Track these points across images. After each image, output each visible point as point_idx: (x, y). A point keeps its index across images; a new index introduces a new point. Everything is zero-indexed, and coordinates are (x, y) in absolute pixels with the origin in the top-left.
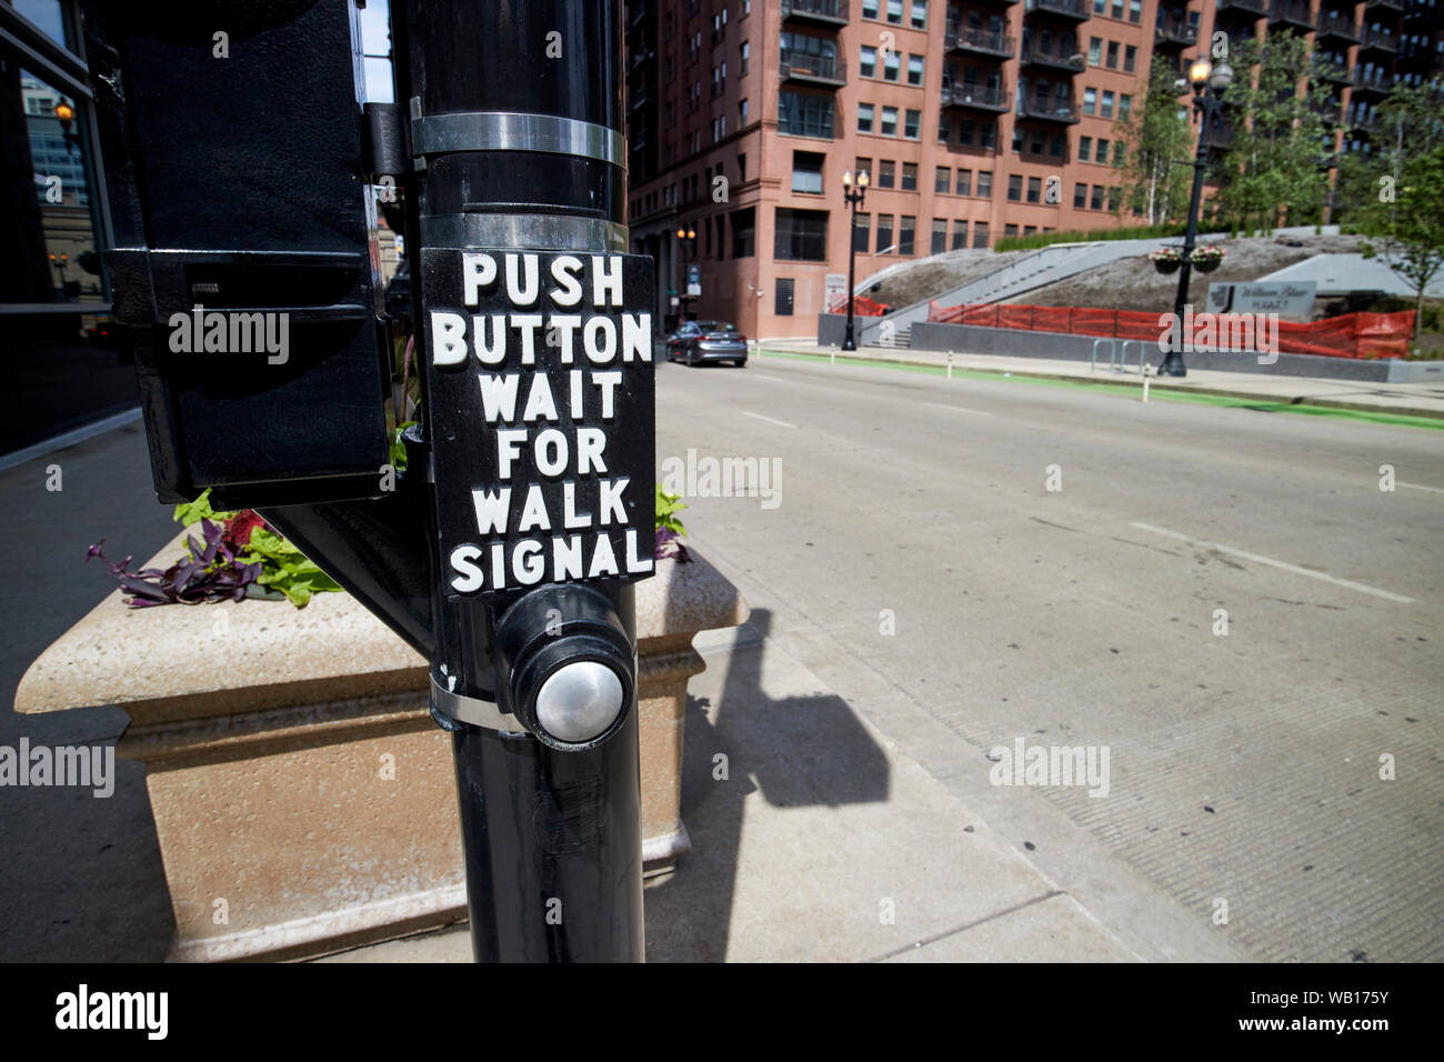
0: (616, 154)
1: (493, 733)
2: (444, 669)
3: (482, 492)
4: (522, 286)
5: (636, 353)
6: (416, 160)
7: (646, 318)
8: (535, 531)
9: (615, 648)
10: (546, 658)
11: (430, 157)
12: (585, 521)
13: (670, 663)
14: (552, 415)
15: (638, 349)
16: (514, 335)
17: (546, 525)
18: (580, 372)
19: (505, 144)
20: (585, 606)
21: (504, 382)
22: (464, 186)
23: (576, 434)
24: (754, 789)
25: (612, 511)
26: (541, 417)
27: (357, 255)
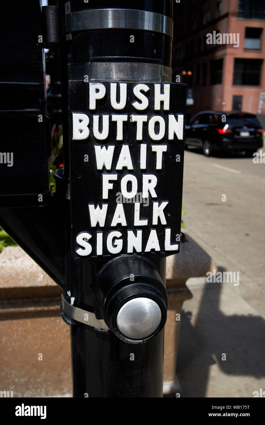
0: (167, 30)
1: (91, 328)
2: (69, 293)
3: (93, 206)
4: (118, 100)
5: (175, 135)
6: (67, 35)
7: (181, 117)
8: (119, 227)
9: (158, 291)
10: (123, 294)
11: (74, 33)
12: (145, 223)
13: (174, 293)
14: (130, 167)
15: (176, 134)
16: (113, 125)
17: (124, 224)
18: (145, 145)
19: (110, 25)
20: (142, 267)
21: (107, 149)
22: (91, 48)
23: (142, 177)
24: (214, 363)
25: (159, 218)
26: (125, 168)
27: (38, 84)
